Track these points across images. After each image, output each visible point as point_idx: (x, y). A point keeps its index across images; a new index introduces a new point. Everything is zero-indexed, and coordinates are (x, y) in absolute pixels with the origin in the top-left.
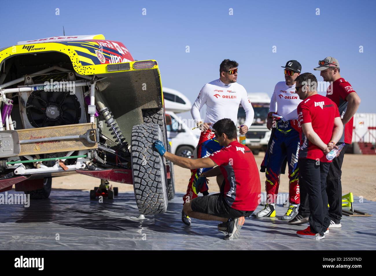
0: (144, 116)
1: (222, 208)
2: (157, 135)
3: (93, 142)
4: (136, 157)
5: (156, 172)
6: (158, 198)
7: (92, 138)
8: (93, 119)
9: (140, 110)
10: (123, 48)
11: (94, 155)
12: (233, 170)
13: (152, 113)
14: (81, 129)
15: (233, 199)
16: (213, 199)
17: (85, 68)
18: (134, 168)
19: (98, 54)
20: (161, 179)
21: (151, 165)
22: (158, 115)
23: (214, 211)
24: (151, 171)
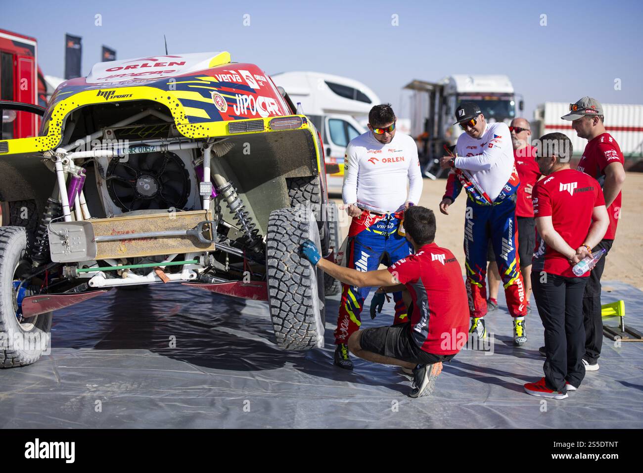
0: (290, 187)
1: (406, 348)
2: (306, 231)
3: (207, 241)
4: (273, 267)
5: (305, 291)
6: (307, 330)
7: (206, 236)
8: (207, 204)
9: (282, 179)
10: (258, 77)
11: (209, 261)
12: (425, 291)
13: (303, 183)
14: (188, 219)
15: (424, 337)
16: (394, 334)
17: (195, 127)
18: (270, 285)
19: (215, 99)
20: (312, 301)
21: (296, 281)
22: (312, 187)
23: (394, 352)
24: (296, 289)
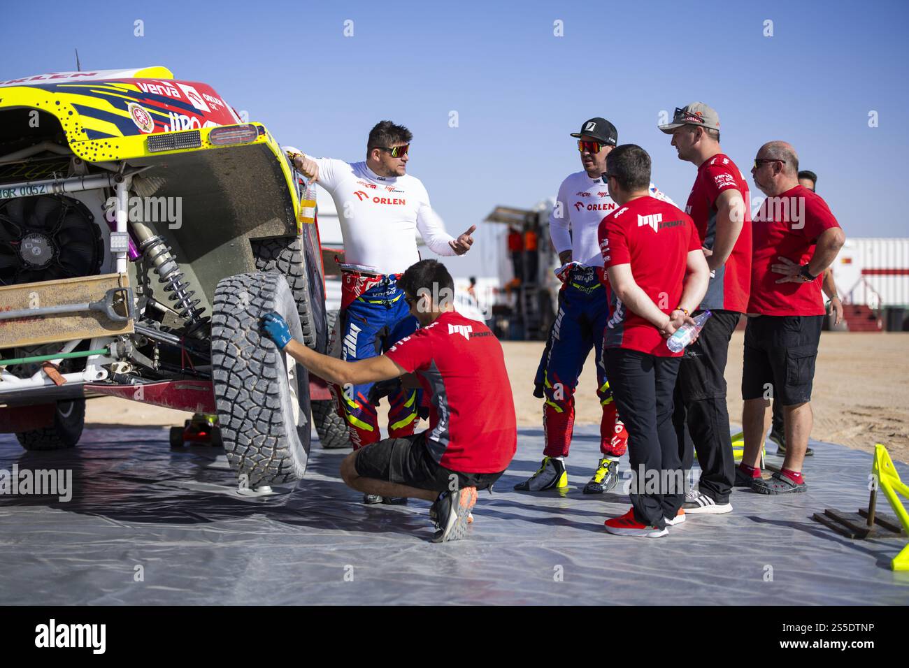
0: (256, 255)
1: (420, 465)
2: (271, 300)
3: (121, 318)
4: (220, 352)
5: (268, 386)
6: (275, 448)
7: (120, 309)
8: (123, 265)
9: (245, 241)
10: (209, 98)
11: (124, 349)
12: (441, 380)
13: (277, 248)
14: (92, 288)
15: (444, 446)
16: (402, 447)
17: (97, 144)
18: (215, 378)
19: (134, 113)
20: (280, 401)
21: (254, 371)
22: (290, 253)
23: (402, 473)
24: (255, 383)
